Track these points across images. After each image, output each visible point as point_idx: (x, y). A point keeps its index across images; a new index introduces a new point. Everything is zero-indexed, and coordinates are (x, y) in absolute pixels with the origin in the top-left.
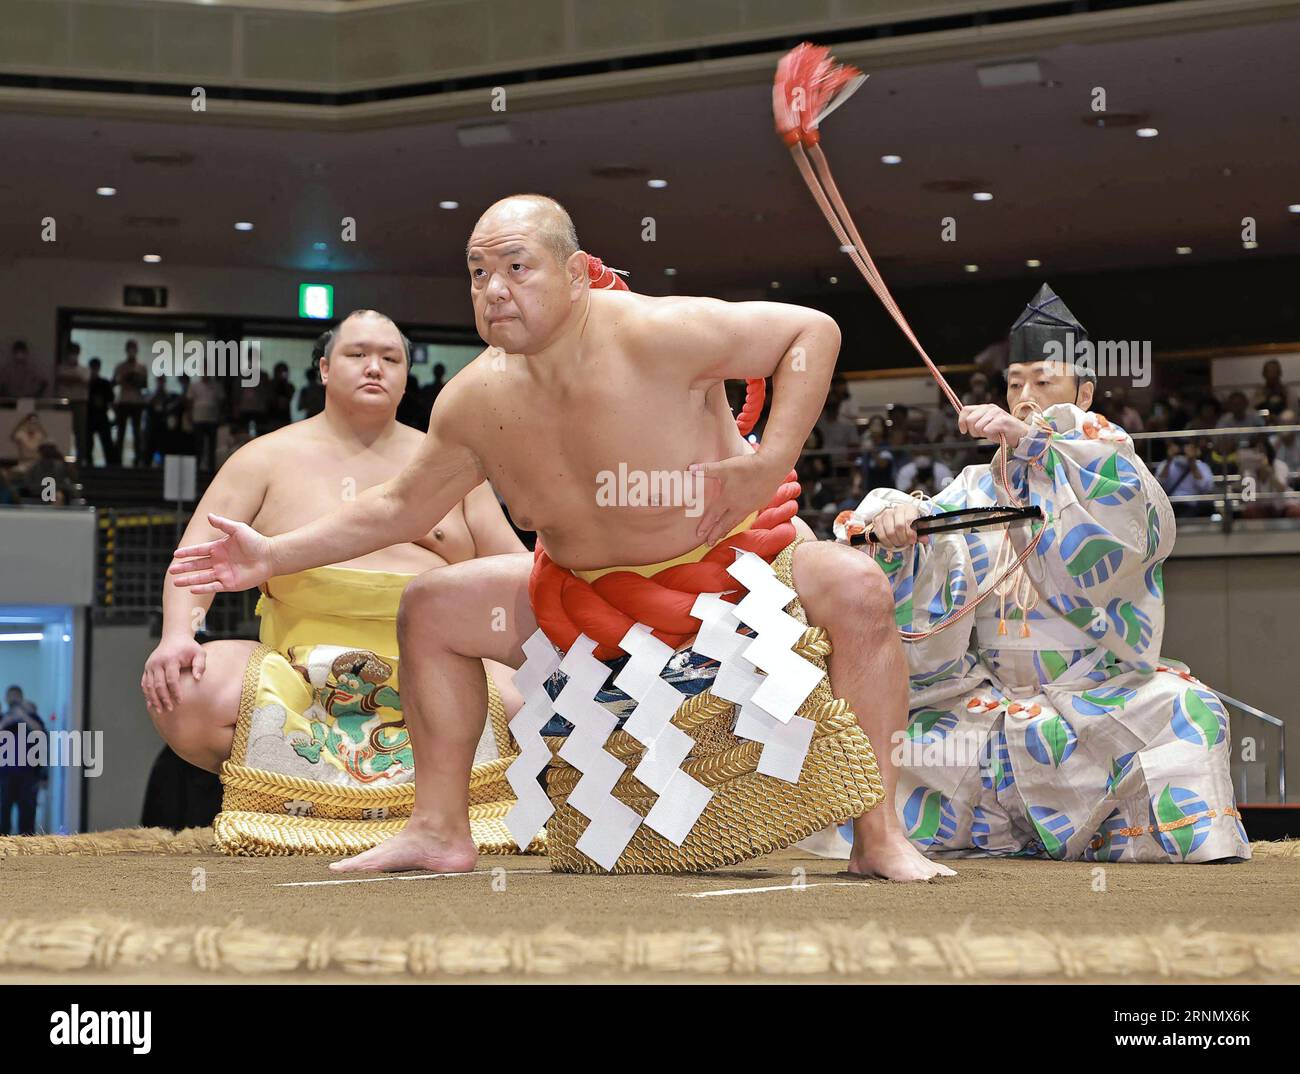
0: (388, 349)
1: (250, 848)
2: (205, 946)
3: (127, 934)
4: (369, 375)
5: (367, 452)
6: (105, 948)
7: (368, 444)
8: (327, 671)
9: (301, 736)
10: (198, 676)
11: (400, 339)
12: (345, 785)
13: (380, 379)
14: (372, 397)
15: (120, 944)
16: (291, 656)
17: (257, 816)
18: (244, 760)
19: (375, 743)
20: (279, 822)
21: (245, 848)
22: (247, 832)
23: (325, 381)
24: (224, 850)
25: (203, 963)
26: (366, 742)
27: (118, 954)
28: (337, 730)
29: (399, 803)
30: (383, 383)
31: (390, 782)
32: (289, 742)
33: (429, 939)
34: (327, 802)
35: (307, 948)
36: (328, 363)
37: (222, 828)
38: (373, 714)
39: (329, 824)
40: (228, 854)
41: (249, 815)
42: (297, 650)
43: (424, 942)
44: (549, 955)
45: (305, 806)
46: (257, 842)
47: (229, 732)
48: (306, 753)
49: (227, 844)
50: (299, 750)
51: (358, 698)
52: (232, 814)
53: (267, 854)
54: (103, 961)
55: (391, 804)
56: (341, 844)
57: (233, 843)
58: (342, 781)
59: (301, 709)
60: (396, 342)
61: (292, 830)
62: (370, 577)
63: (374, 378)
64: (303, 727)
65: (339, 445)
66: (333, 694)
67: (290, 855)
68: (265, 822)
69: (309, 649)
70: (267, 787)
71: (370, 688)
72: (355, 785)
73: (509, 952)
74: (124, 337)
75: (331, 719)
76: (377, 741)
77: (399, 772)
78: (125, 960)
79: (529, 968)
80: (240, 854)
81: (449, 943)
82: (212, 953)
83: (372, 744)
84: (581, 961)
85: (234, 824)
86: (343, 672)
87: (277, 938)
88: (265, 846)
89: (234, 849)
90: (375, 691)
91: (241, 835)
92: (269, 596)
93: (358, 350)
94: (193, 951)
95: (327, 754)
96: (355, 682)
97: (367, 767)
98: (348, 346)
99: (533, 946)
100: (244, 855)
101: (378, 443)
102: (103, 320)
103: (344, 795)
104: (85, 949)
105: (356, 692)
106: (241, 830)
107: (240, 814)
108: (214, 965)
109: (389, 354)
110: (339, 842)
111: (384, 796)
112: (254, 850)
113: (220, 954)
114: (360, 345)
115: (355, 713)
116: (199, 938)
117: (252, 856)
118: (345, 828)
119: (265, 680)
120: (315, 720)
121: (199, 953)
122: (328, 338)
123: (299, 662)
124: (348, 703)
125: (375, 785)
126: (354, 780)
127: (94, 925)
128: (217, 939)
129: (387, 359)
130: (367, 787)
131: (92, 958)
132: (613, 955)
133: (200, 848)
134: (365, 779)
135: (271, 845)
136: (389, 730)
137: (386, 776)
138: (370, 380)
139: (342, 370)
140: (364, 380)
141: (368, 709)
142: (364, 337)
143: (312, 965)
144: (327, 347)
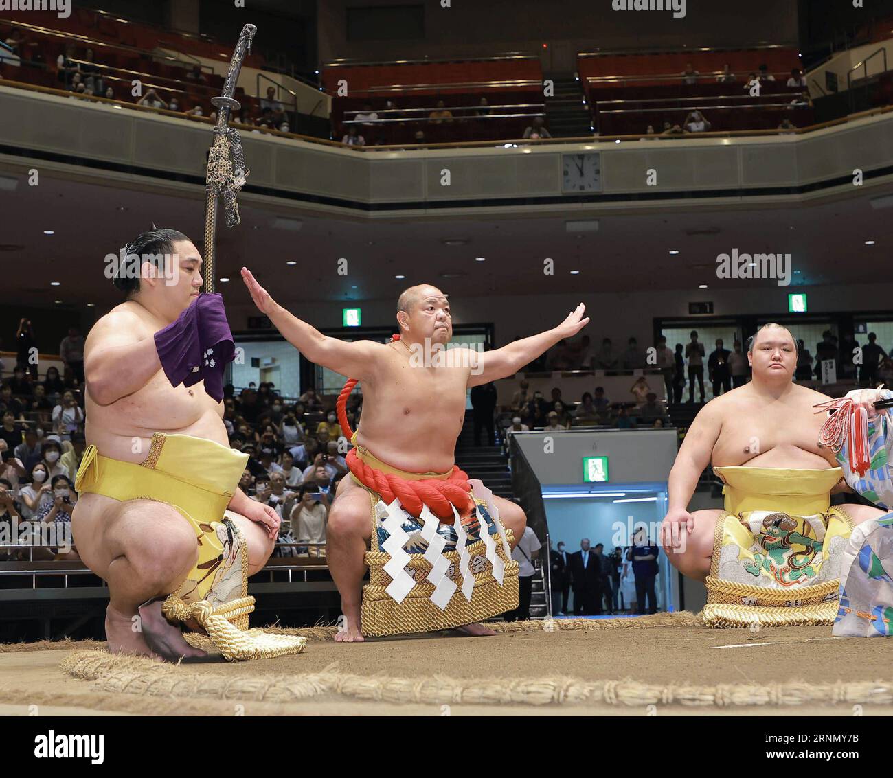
0: (784, 344)
1: (723, 623)
2: (609, 691)
3: (571, 685)
4: (774, 359)
5: (776, 402)
6: (559, 693)
7: (777, 398)
8: (761, 525)
9: (748, 561)
10: (690, 531)
11: (791, 338)
12: (774, 588)
13: (780, 361)
14: (777, 371)
15: (567, 690)
16: (741, 517)
17: (726, 606)
18: (717, 575)
19: (790, 563)
20: (739, 608)
21: (720, 624)
22: (720, 615)
23: (750, 364)
24: (708, 625)
25: (608, 700)
26: (785, 564)
27: (566, 696)
28: (768, 558)
29: (807, 597)
30: (782, 363)
31: (801, 585)
32: (742, 565)
33: (727, 687)
34: (765, 597)
35: (661, 692)
36: (751, 354)
37: (706, 613)
38: (789, 548)
39: (767, 609)
40: (710, 628)
41: (722, 605)
42: (743, 514)
43: (724, 689)
44: (791, 695)
45: (753, 600)
46: (726, 620)
47: (709, 560)
48: (752, 571)
49: (710, 621)
50: (747, 569)
51: (779, 539)
52: (712, 605)
53: (732, 627)
54: (558, 700)
55: (802, 598)
56: (774, 621)
57: (712, 621)
58: (773, 586)
59: (747, 547)
60: (788, 339)
61: (746, 613)
62: (781, 472)
63: (777, 361)
64: (750, 556)
65: (761, 399)
66: (765, 537)
67: (745, 627)
68: (731, 609)
69: (750, 513)
70: (731, 590)
71: (785, 534)
72: (781, 588)
73: (769, 693)
74: (690, 330)
75: (765, 552)
76: (792, 562)
77: (805, 580)
78: (569, 699)
79: (780, 702)
80: (717, 627)
81: (738, 689)
82: (613, 695)
83: (789, 564)
84: (809, 698)
85: (714, 611)
86: (769, 525)
87: (647, 686)
88: (730, 622)
89: (713, 624)
90: (789, 535)
91: (717, 616)
92: (728, 485)
93: (767, 346)
94: (603, 694)
95: (764, 571)
96: (777, 531)
97: (787, 578)
98: (761, 344)
99: (783, 690)
100: (720, 628)
101: (783, 397)
102: (679, 322)
103: (773, 593)
104: (548, 693)
105: (778, 536)
106: (716, 614)
107: (717, 605)
108: (614, 701)
109: (785, 347)
110: (772, 619)
111: (798, 594)
112: (725, 624)
113: (617, 695)
114: (768, 343)
115: (779, 547)
116: (606, 687)
117: (724, 628)
118: (776, 612)
119: (726, 531)
120: (756, 553)
121: (606, 695)
122: (751, 340)
123: (745, 521)
124: (774, 542)
125: (792, 588)
126: (780, 585)
127: (554, 681)
128: (615, 689)
129: (785, 350)
130: (787, 589)
131: (553, 698)
132: (827, 695)
133: (700, 623)
134: (786, 584)
135: (734, 622)
136: (798, 557)
137: (798, 582)
138: (775, 362)
139: (759, 357)
140: (772, 362)
141: (785, 545)
142: (771, 338)
143: (664, 701)
144: (750, 346)
